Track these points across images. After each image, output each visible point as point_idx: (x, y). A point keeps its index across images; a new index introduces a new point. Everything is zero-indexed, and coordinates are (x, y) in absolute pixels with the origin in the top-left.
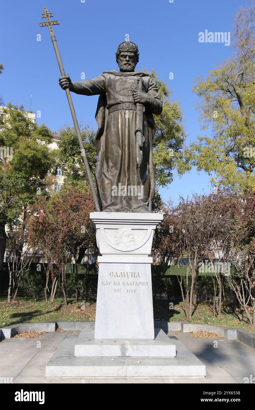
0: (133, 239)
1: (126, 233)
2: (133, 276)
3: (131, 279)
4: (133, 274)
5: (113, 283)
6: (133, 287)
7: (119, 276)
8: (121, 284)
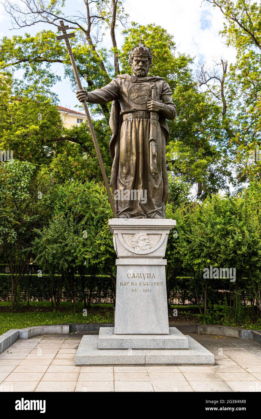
0: (149, 243)
1: (141, 238)
2: (149, 277)
3: (147, 280)
4: (149, 275)
5: (130, 284)
6: (149, 287)
7: (136, 277)
8: (138, 284)
